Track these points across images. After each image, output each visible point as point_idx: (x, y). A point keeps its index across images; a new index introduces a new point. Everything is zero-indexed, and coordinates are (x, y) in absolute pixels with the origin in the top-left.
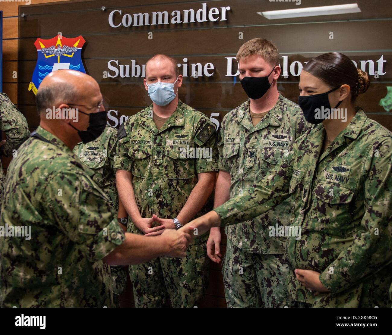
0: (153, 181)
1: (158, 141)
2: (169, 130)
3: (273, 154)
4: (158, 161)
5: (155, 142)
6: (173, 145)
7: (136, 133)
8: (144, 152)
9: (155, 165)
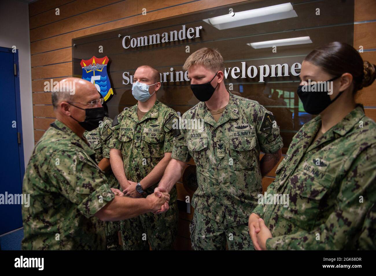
0: (134, 159)
1: (138, 129)
2: (147, 120)
3: (240, 143)
4: (137, 144)
5: (136, 130)
6: (148, 132)
7: (124, 123)
8: (128, 137)
9: (135, 147)
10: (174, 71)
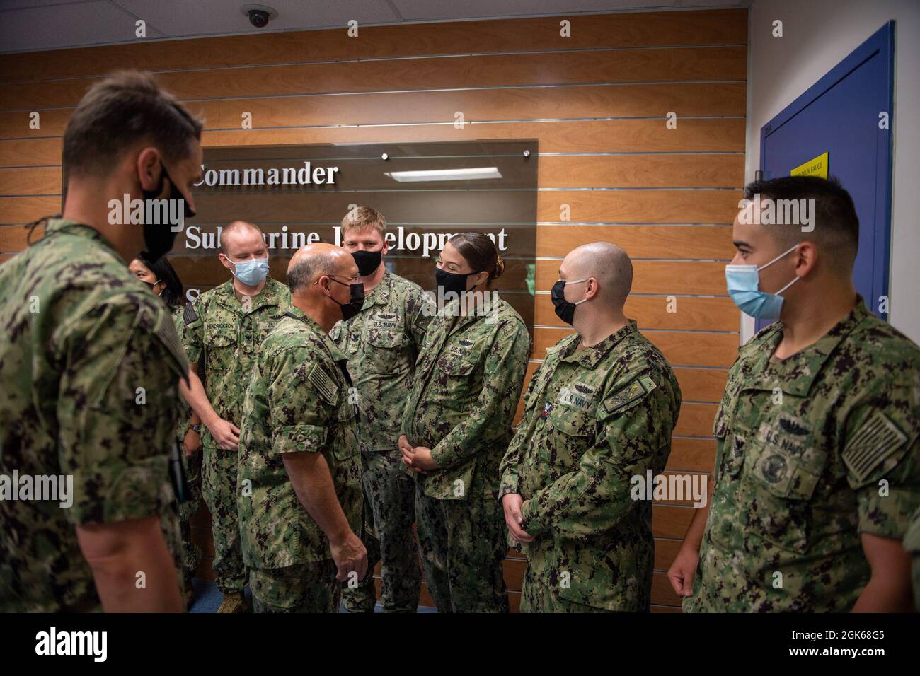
0: (244, 373)
1: (246, 324)
2: (260, 310)
3: (379, 336)
4: (248, 348)
5: (242, 325)
6: (267, 328)
7: (214, 315)
8: (226, 339)
9: (245, 353)
10: (289, 232)
